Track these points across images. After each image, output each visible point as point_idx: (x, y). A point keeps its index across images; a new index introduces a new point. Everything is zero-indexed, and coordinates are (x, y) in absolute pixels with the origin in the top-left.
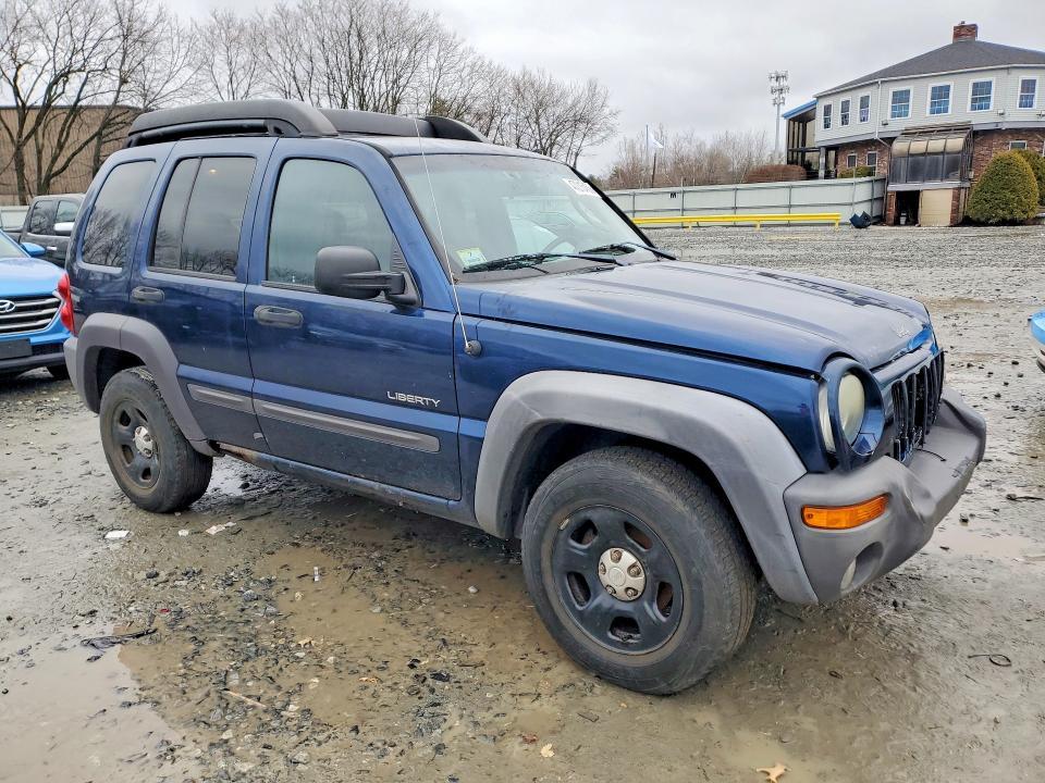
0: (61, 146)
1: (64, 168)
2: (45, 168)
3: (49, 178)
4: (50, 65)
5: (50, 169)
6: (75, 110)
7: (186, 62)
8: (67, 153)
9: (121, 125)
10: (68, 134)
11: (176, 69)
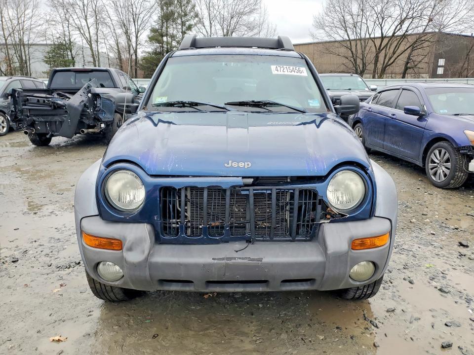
0: (394, 53)
1: (392, 63)
2: (386, 62)
3: (386, 67)
4: (399, 17)
5: (387, 63)
6: (404, 36)
7: (464, 8)
8: (395, 56)
9: (424, 41)
10: (398, 48)
11: (458, 12)
